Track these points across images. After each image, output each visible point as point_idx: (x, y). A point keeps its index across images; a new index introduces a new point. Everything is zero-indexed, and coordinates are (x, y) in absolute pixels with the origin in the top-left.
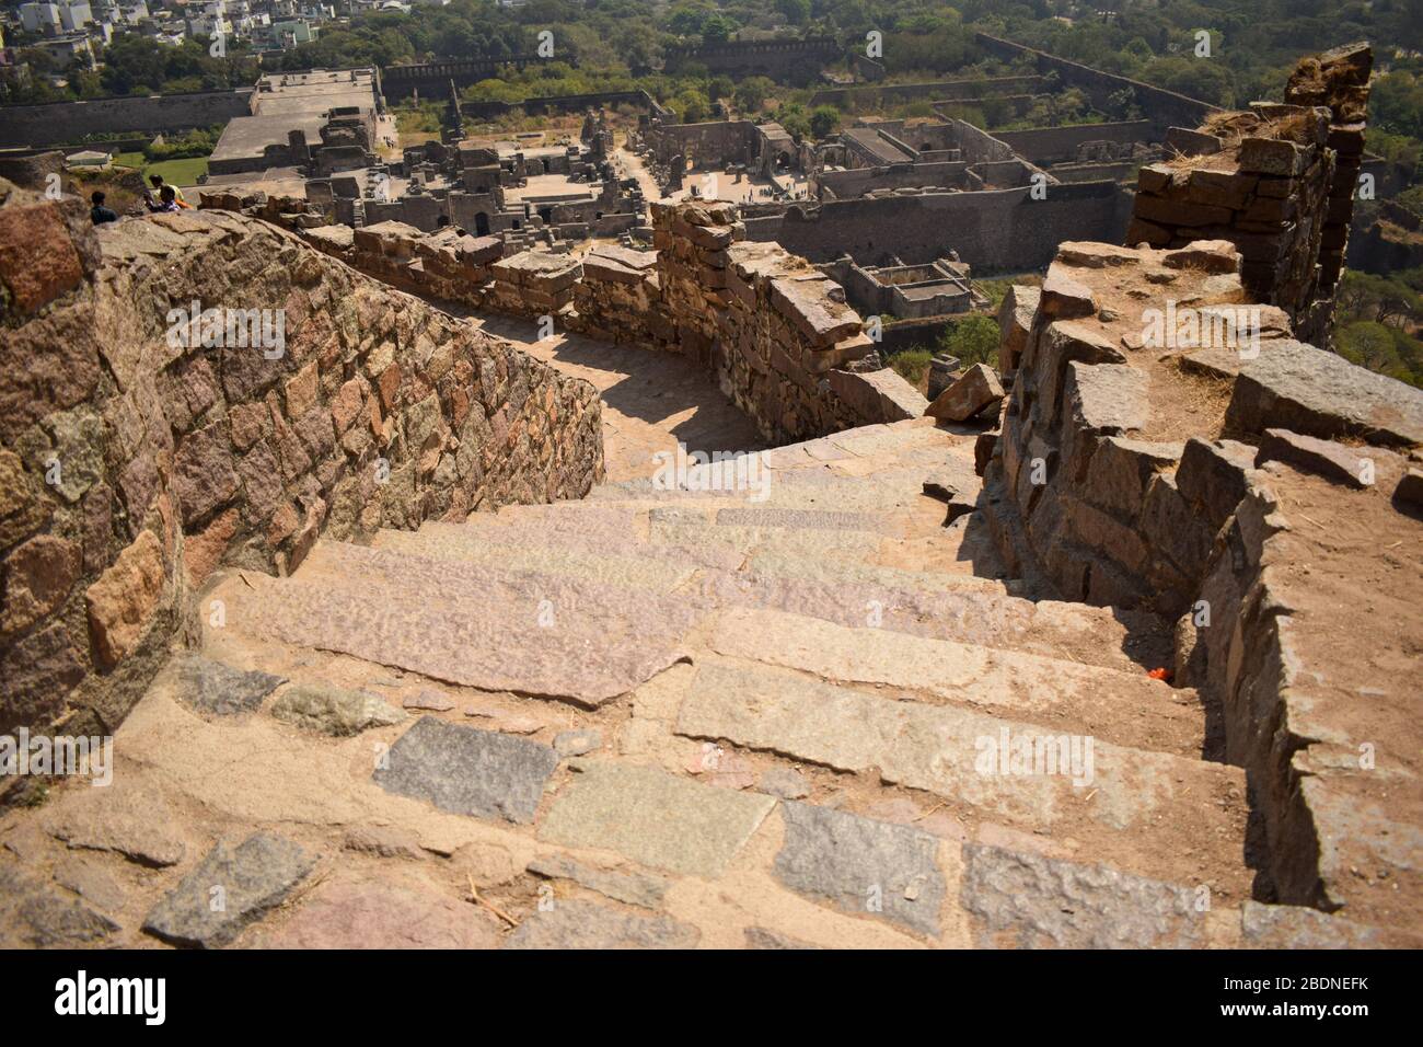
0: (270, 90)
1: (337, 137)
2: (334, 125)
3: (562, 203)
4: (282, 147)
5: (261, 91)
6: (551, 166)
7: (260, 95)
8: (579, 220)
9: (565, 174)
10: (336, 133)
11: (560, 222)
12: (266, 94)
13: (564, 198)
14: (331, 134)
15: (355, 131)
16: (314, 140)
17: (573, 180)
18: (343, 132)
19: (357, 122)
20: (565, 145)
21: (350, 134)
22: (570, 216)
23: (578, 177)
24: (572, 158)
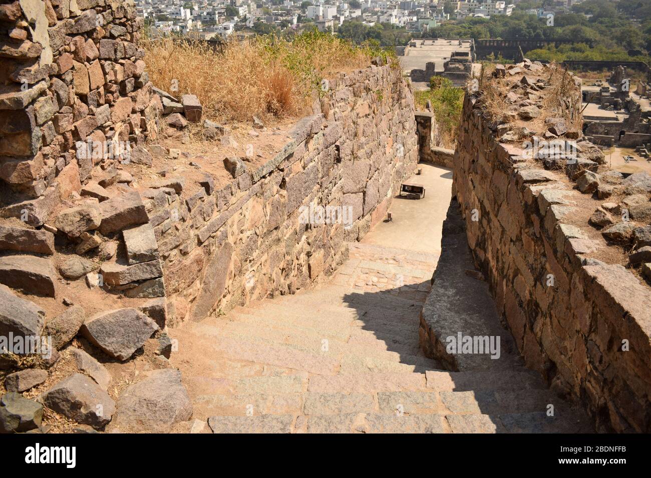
0: (415, 46)
1: (453, 68)
2: (453, 61)
3: (598, 121)
4: (421, 71)
5: (410, 46)
6: (588, 98)
7: (410, 48)
8: (607, 134)
9: (597, 103)
10: (453, 66)
11: (593, 133)
12: (413, 48)
13: (597, 118)
14: (450, 66)
15: (464, 65)
16: (439, 69)
17: (603, 107)
18: (457, 65)
19: (466, 61)
20: (599, 86)
21: (461, 67)
22: (601, 130)
23: (607, 106)
24: (604, 94)
